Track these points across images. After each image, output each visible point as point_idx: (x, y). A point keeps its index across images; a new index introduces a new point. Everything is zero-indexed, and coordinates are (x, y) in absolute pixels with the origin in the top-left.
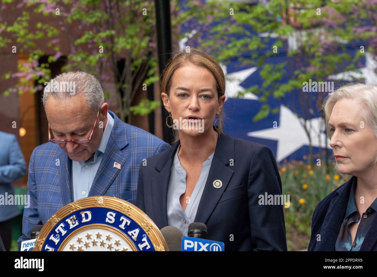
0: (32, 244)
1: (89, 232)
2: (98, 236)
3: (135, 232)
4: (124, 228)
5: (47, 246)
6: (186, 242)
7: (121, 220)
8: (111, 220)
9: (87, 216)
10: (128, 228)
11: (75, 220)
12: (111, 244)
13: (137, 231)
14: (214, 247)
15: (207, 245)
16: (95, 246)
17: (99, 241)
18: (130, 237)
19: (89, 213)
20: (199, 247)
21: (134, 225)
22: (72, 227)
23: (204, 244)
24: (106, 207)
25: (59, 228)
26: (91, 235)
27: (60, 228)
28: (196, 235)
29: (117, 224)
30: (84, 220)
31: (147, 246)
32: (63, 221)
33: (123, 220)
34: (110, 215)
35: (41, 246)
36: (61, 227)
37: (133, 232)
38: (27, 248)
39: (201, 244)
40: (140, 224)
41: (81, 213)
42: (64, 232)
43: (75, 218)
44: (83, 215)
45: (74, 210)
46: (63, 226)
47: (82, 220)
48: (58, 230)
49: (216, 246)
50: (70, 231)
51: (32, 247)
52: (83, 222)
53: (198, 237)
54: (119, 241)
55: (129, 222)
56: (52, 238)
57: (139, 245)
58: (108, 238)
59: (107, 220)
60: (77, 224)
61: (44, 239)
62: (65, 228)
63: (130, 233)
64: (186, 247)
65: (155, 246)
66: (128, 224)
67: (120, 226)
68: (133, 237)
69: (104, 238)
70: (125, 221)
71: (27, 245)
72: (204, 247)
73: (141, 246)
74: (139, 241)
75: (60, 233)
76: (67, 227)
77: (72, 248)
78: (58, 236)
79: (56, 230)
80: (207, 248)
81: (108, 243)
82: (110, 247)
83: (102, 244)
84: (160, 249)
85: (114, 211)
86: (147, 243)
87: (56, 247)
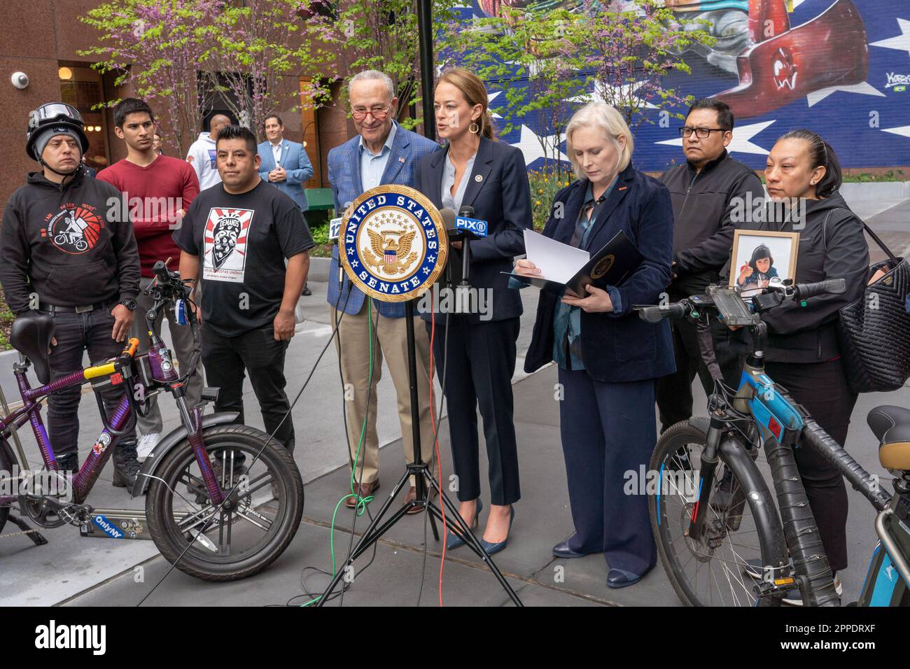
0: (339, 221)
1: (384, 212)
2: (391, 215)
3: (420, 213)
4: (411, 209)
5: (351, 222)
6: (458, 220)
7: (409, 203)
8: (401, 203)
9: (382, 200)
10: (414, 209)
11: (373, 203)
12: (401, 222)
13: (421, 211)
14: (480, 225)
15: (474, 223)
16: (389, 223)
17: (391, 219)
18: (416, 216)
19: (384, 197)
20: (468, 225)
21: (418, 207)
22: (370, 208)
23: (472, 222)
24: (397, 193)
25: (361, 209)
26: (385, 214)
28: (466, 215)
29: (406, 206)
30: (380, 203)
31: (429, 223)
32: (364, 203)
34: (401, 199)
35: (347, 223)
37: (418, 212)
38: (335, 225)
39: (470, 222)
40: (423, 206)
41: (377, 197)
42: (364, 212)
44: (379, 199)
47: (378, 203)
48: (360, 211)
50: (369, 211)
51: (339, 223)
53: (468, 217)
54: (407, 219)
55: (415, 205)
56: (355, 216)
58: (399, 217)
59: (398, 203)
60: (375, 206)
61: (349, 218)
62: (365, 209)
63: (415, 213)
64: (458, 224)
65: (435, 223)
67: (408, 208)
68: (418, 216)
69: (395, 217)
70: (412, 204)
71: (335, 223)
72: (472, 225)
73: (424, 223)
74: (422, 219)
75: (362, 213)
76: (366, 208)
77: (371, 224)
78: (360, 215)
79: (358, 211)
80: (475, 225)
81: (398, 220)
82: (400, 224)
83: (394, 221)
84: (439, 225)
85: (404, 196)
86: (429, 221)
87: (358, 224)
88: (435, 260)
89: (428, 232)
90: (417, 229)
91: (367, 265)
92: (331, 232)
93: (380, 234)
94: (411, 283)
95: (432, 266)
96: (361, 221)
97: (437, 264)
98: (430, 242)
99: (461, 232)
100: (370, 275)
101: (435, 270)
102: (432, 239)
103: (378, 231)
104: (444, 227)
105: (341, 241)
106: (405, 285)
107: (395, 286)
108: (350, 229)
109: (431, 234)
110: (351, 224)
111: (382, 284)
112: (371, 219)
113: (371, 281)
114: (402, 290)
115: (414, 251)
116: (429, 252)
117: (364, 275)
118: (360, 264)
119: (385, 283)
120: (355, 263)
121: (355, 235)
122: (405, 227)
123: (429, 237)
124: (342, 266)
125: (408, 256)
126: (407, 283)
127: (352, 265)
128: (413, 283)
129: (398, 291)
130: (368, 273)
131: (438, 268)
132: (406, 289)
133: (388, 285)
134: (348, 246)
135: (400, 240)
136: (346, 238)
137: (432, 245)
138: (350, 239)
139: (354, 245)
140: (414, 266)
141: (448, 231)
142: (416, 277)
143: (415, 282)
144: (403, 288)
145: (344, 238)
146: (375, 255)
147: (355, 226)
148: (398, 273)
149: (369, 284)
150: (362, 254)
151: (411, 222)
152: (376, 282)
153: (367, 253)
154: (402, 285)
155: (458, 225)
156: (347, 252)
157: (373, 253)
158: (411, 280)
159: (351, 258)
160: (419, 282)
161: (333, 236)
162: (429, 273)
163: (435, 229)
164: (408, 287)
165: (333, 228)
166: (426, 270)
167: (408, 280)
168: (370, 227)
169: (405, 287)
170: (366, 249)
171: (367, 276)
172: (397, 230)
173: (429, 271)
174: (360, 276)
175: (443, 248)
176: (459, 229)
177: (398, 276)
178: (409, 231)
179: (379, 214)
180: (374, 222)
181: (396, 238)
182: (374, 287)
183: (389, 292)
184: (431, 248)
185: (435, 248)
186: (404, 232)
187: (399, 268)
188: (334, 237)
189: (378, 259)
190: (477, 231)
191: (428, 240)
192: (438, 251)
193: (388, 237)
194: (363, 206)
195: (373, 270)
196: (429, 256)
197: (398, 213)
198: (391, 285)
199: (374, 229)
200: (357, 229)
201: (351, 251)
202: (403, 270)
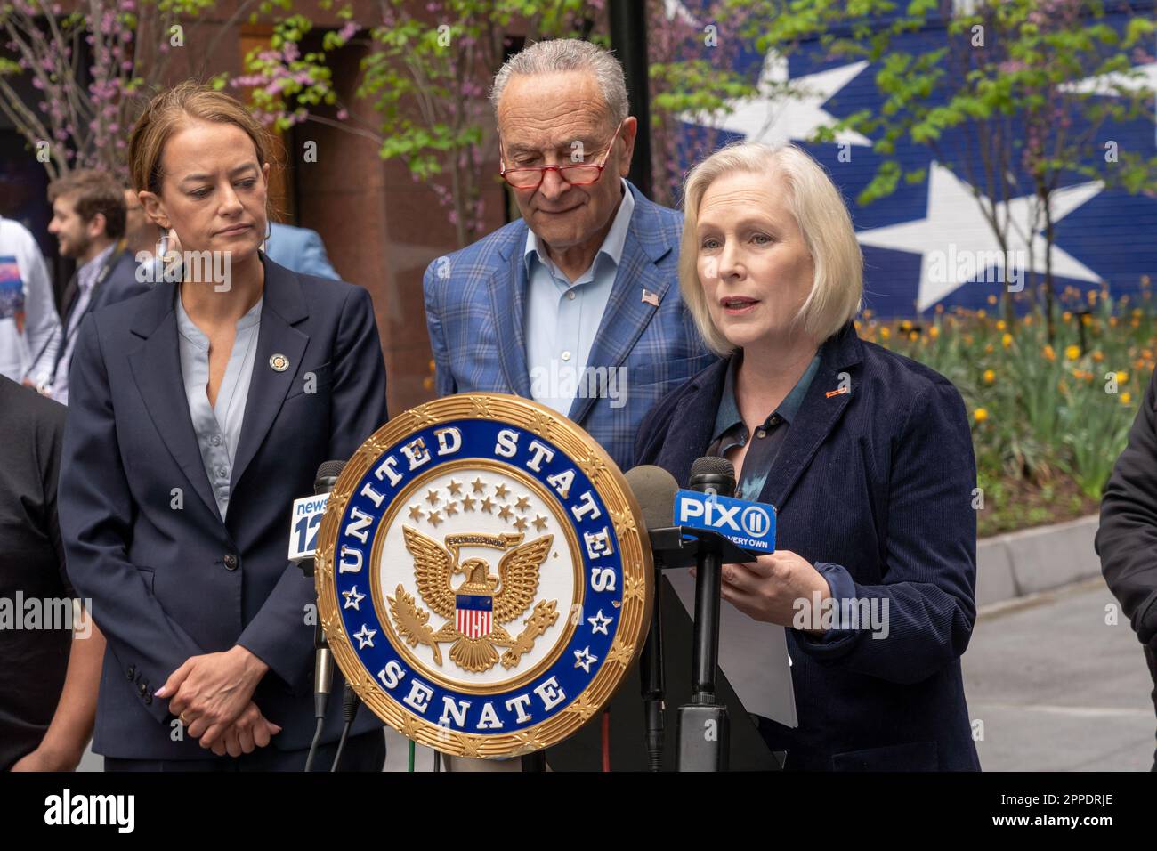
0: (318, 506)
1: (457, 478)
2: (478, 487)
3: (564, 479)
4: (538, 469)
5: (355, 509)
6: (685, 502)
7: (531, 449)
8: (508, 450)
9: (450, 440)
10: (548, 469)
11: (421, 450)
12: (508, 507)
13: (570, 475)
14: (753, 515)
15: (735, 510)
16: (470, 512)
17: (478, 499)
18: (553, 490)
19: (454, 432)
20: (716, 515)
21: (561, 462)
22: (414, 465)
23: (728, 508)
24: (496, 418)
25: (384, 467)
26: (460, 485)
27: (386, 469)
28: (709, 487)
29: (521, 458)
30: (444, 450)
31: (592, 512)
32: (395, 451)
33: (536, 450)
34: (506, 437)
35: (342, 510)
36: (390, 465)
37: (559, 477)
38: (306, 515)
40: (576, 460)
41: (436, 432)
42: (395, 478)
43: (422, 445)
44: (442, 438)
45: (421, 426)
46: (395, 463)
47: (439, 449)
48: (383, 473)
49: (757, 512)
50: (411, 476)
51: (318, 512)
52: (440, 453)
53: (715, 492)
54: (526, 499)
55: (550, 455)
56: (367, 490)
57: (574, 509)
58: (501, 493)
59: (498, 450)
60: (427, 458)
61: (349, 494)
62: (397, 469)
63: (552, 480)
64: (685, 514)
65: (611, 511)
66: (549, 460)
67: (529, 464)
68: (558, 489)
69: (490, 493)
70: (541, 452)
71: (306, 509)
72: (727, 516)
73: (578, 512)
74: (573, 499)
75: (387, 480)
76: (402, 465)
77: (415, 514)
78: (382, 485)
79: (378, 473)
80: (737, 518)
81: (500, 503)
82: (505, 514)
83: (487, 507)
84: (623, 518)
85: (515, 429)
86: (591, 505)
87: (377, 513)
88: (612, 627)
89: (588, 538)
90: (554, 529)
91: (404, 641)
92: (294, 537)
93: (443, 546)
94: (536, 699)
95: (601, 645)
96: (385, 503)
97: (618, 638)
98: (595, 571)
99: (694, 539)
100: (411, 674)
101: (611, 656)
102: (603, 562)
103: (437, 537)
104: (638, 525)
105: (323, 567)
106: (518, 703)
107: (488, 707)
108: (351, 529)
109: (599, 546)
110: (355, 512)
111: (449, 702)
112: (418, 500)
113: (413, 693)
114: (509, 721)
115: (549, 600)
116: (594, 601)
117: (392, 673)
118: (381, 638)
119: (458, 697)
120: (366, 636)
121: (366, 549)
122: (520, 525)
123: (593, 556)
124: (326, 645)
125: (528, 615)
126: (525, 698)
127: (356, 642)
128: (545, 697)
129: (497, 724)
130: (404, 665)
131: (622, 652)
132: (523, 717)
133: (465, 705)
134: (344, 581)
135: (504, 565)
136: (338, 558)
137: (604, 580)
138: (351, 559)
139: (363, 580)
140: (546, 646)
141: (650, 534)
142: (552, 681)
143: (549, 694)
144: (514, 714)
145: (332, 557)
146: (426, 610)
147: (365, 520)
148: (498, 669)
149: (409, 700)
150: (388, 607)
151: (539, 509)
152: (430, 692)
153: (402, 603)
154: (508, 704)
155: (684, 518)
156: (342, 600)
157: (420, 604)
158: (539, 690)
159: (354, 620)
160: (562, 696)
161: (301, 549)
162: (594, 667)
163: (612, 531)
164: (527, 709)
165: (302, 526)
166: (585, 658)
167: (528, 689)
168: (411, 525)
169: (520, 710)
170: (399, 590)
171: (401, 674)
172: (495, 534)
173: (593, 659)
174: (381, 674)
175: (636, 587)
176: (686, 531)
177: (497, 676)
178: (532, 536)
179: (440, 486)
180: (426, 509)
181: (493, 559)
182: (422, 709)
183: (470, 726)
184: (598, 588)
185: (611, 587)
186: (517, 538)
187: (501, 652)
188: (302, 555)
189: (436, 623)
190: (742, 534)
191: (590, 564)
192: (620, 599)
193: (467, 555)
194: (391, 460)
195: (422, 657)
196: (595, 615)
197: (499, 481)
198: (477, 702)
199: (424, 530)
200: (372, 529)
201: (354, 598)
202: (513, 658)
